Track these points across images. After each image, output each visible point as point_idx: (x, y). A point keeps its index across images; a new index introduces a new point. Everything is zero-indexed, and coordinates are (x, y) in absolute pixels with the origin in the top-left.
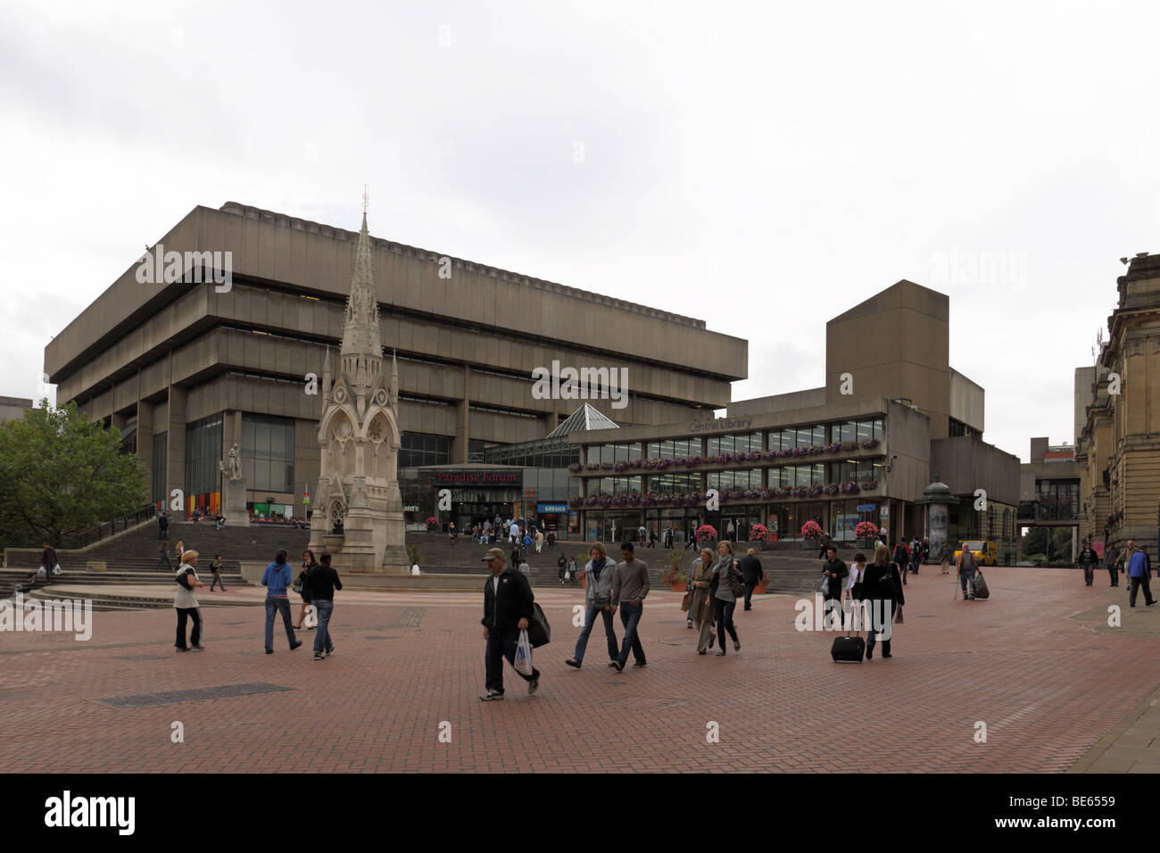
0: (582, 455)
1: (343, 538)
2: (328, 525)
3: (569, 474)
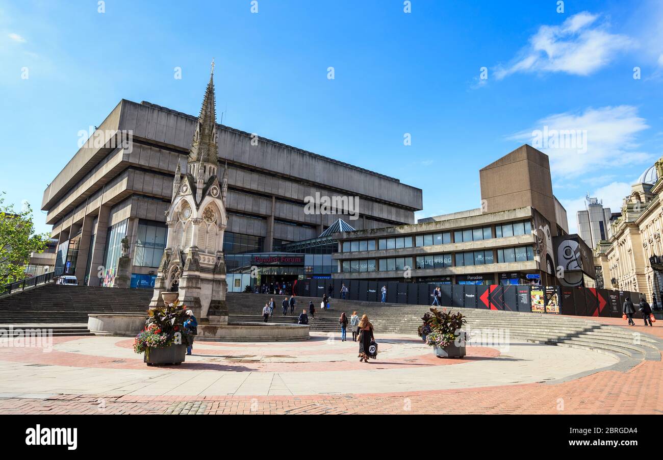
0: (339, 246)
3: (332, 258)
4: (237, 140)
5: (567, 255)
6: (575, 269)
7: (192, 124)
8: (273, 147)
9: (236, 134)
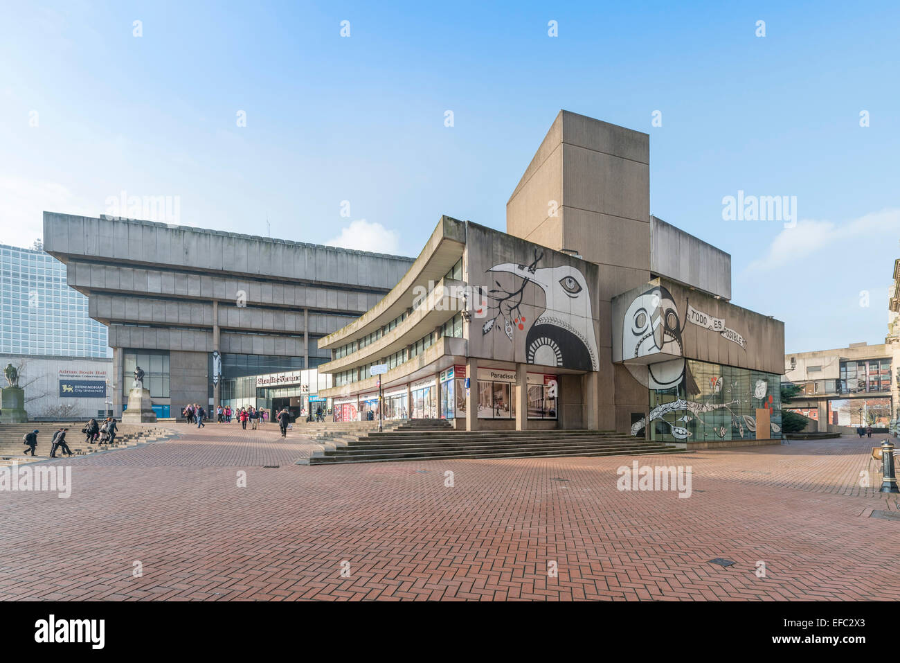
4: (225, 245)
5: (638, 327)
6: (648, 353)
7: (152, 231)
8: (286, 247)
9: (223, 237)
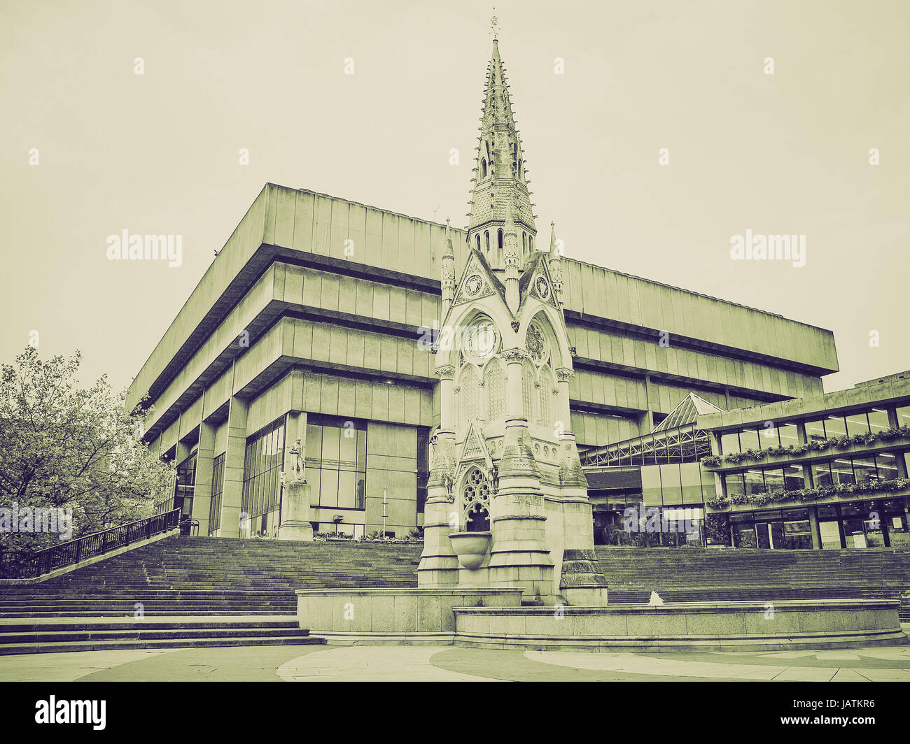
0: (714, 444)
1: (490, 536)
2: (457, 518)
3: (704, 468)
